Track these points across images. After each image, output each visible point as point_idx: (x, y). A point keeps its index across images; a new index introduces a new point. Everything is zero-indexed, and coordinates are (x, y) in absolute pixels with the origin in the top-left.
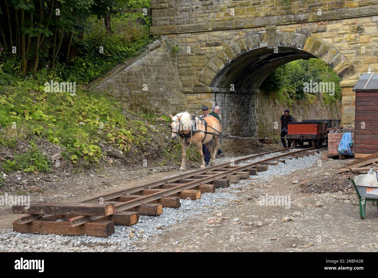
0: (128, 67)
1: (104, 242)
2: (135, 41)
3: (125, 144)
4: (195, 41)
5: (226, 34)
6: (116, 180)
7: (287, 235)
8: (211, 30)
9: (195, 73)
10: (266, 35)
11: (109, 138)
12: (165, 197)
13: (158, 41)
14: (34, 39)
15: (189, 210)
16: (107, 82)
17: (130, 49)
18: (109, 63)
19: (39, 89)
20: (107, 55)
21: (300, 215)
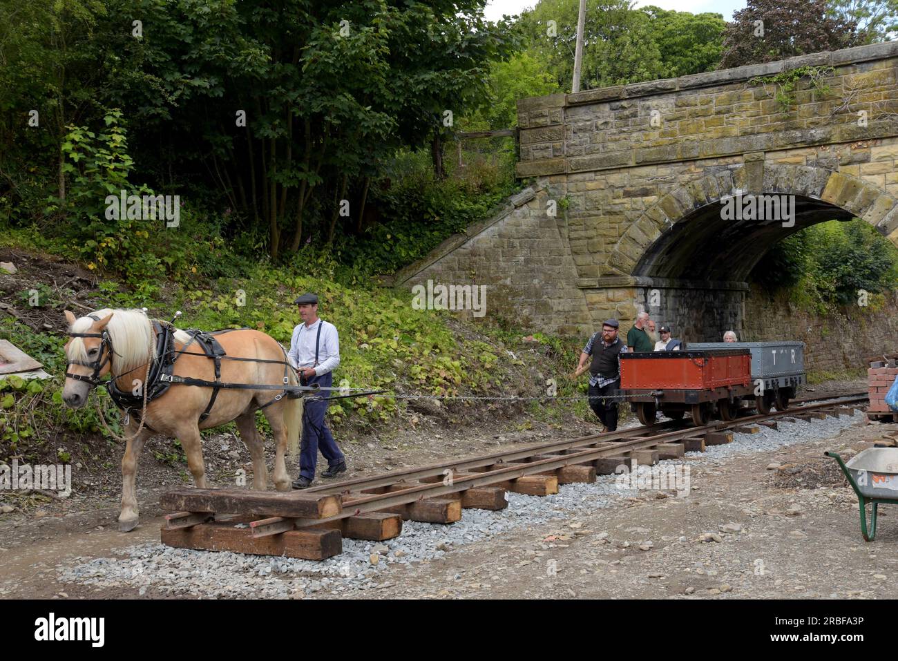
0: (471, 241)
1: (314, 571)
2: (487, 191)
3: (446, 387)
4: (602, 187)
5: (663, 171)
6: (416, 455)
7: (688, 569)
8: (634, 165)
9: (602, 249)
10: (744, 172)
11: (415, 374)
12: (476, 488)
13: (530, 189)
14: (293, 192)
15: (522, 514)
16: (431, 270)
17: (477, 206)
18: (436, 233)
19: (294, 284)
20: (431, 219)
21: (740, 531)
